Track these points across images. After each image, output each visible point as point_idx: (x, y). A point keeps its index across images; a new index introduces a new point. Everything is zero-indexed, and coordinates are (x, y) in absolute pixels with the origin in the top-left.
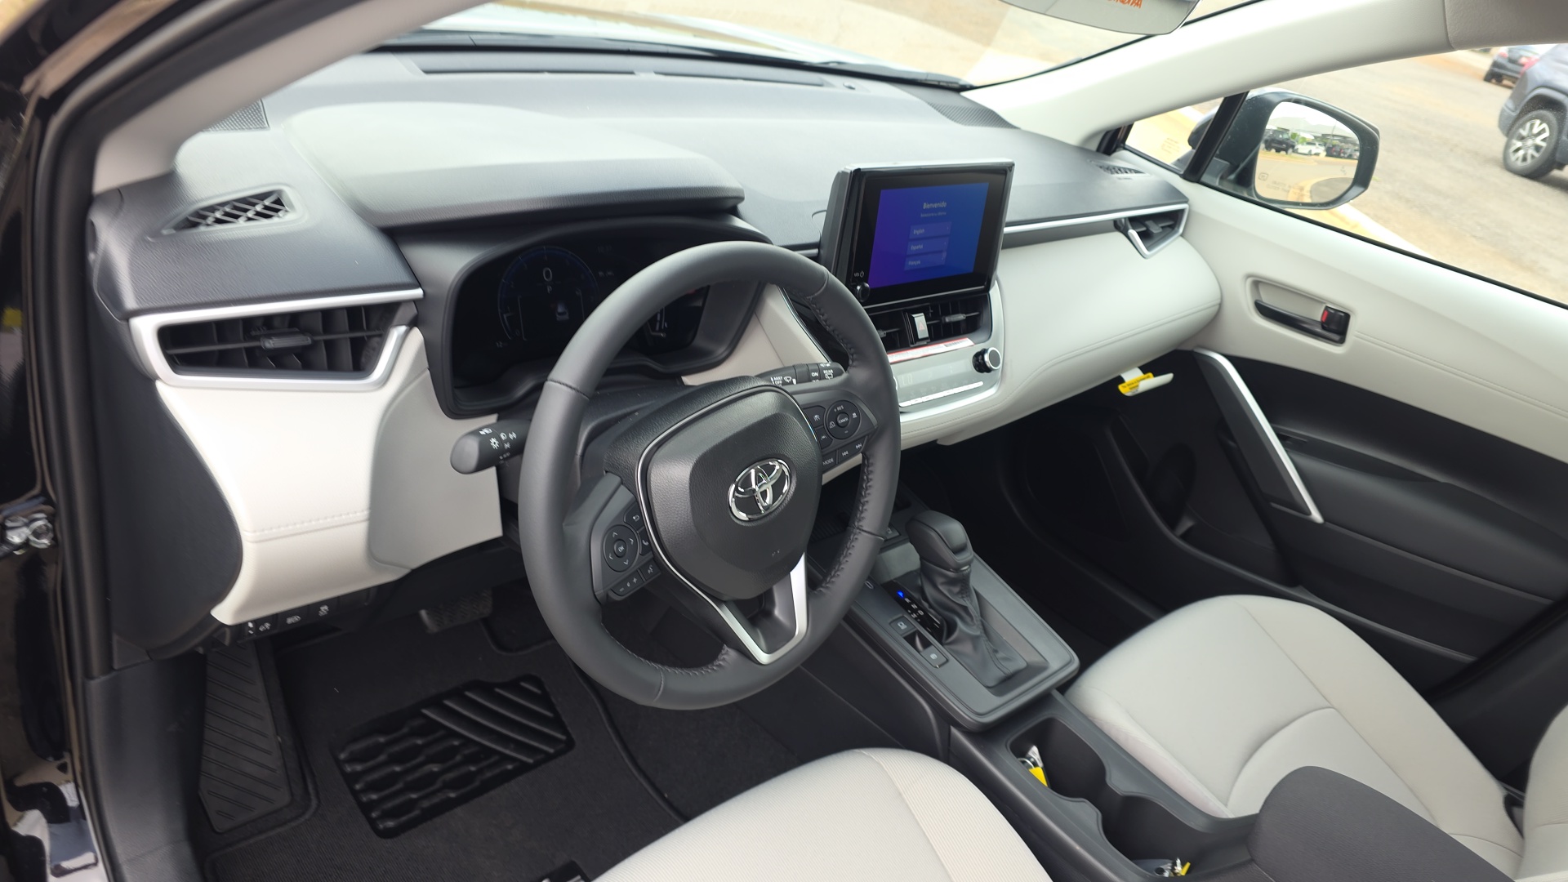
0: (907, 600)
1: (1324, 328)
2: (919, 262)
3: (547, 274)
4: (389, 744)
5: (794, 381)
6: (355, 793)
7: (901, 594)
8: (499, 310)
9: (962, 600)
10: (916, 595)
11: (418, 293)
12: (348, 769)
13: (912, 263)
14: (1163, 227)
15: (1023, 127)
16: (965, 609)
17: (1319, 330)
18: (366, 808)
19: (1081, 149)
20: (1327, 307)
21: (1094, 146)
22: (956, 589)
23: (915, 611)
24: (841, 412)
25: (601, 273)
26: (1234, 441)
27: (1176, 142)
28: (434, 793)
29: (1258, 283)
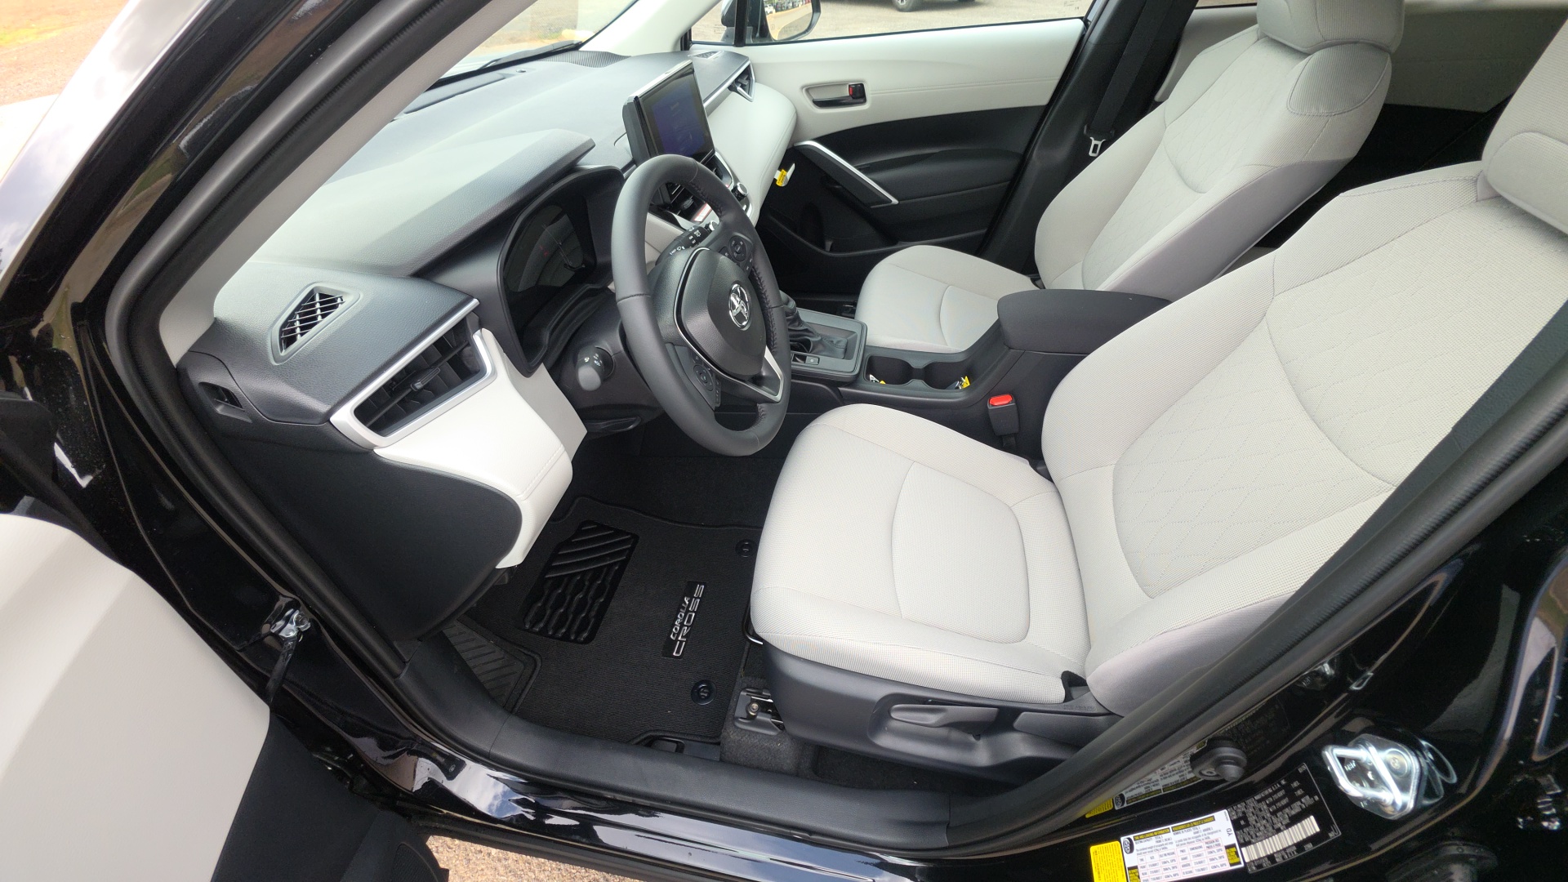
1: (850, 99)
4: (545, 604)
5: (683, 248)
6: (552, 637)
9: (803, 329)
11: (475, 302)
12: (537, 629)
14: (748, 80)
16: (807, 331)
17: (848, 101)
18: (566, 638)
19: (674, 52)
20: (849, 85)
21: (679, 48)
24: (735, 245)
26: (838, 184)
28: (592, 606)
29: (809, 89)
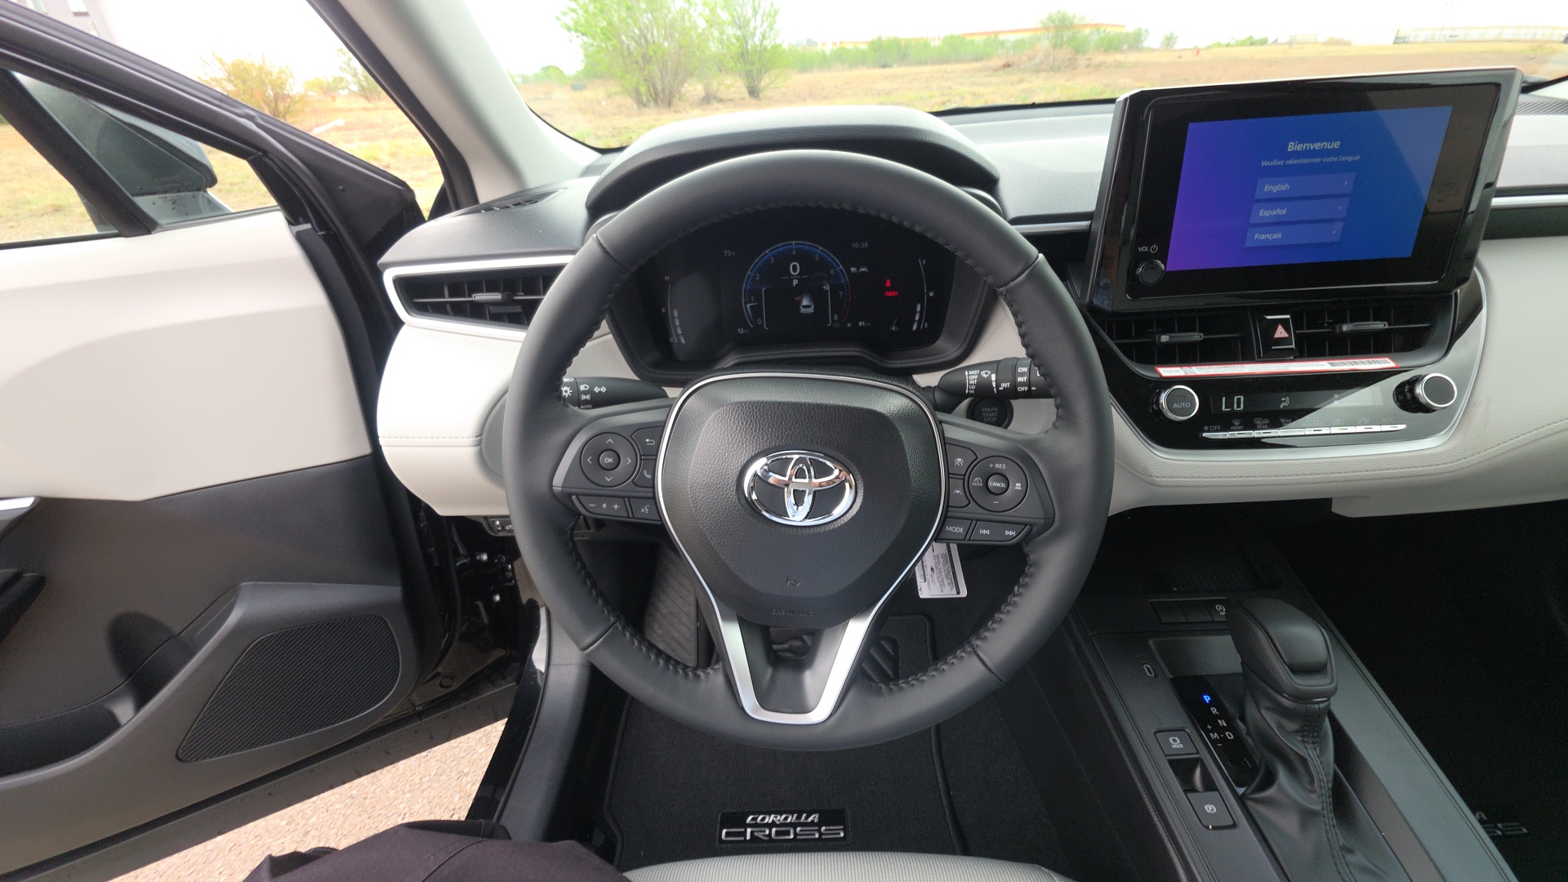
0: (1214, 711)
2: (1277, 236)
3: (795, 269)
7: (1207, 699)
8: (743, 300)
9: (1300, 745)
10: (1231, 708)
13: (1261, 237)
16: (1304, 761)
22: (1291, 726)
23: (1221, 730)
25: (853, 270)
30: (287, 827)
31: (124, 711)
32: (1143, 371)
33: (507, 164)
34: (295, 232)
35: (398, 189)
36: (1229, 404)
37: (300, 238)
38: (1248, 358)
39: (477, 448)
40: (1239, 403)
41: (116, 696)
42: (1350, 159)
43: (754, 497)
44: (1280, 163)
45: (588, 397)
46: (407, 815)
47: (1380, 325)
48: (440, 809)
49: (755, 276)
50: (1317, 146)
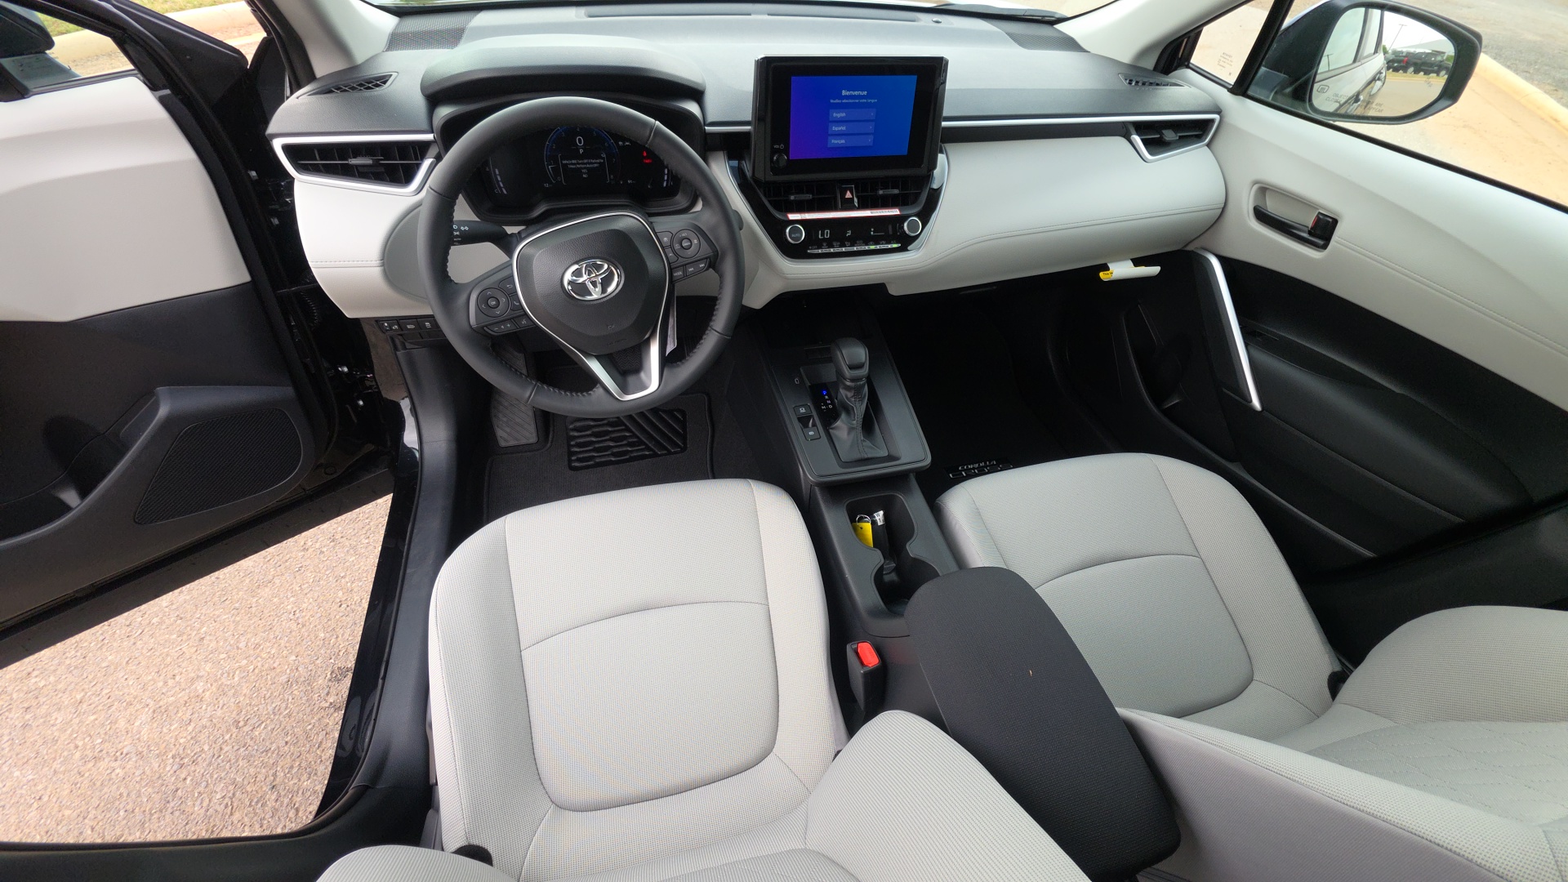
1: (1310, 233)
2: (843, 141)
3: (580, 141)
6: (569, 446)
8: (545, 163)
11: (430, 136)
12: (572, 434)
13: (836, 142)
14: (1180, 137)
15: (1093, 51)
17: (1305, 235)
18: (571, 454)
20: (1319, 213)
25: (620, 143)
27: (1230, 56)
28: (605, 455)
29: (1264, 190)
30: (180, 639)
31: (70, 497)
32: (778, 215)
33: (340, 46)
34: (157, 96)
35: (236, 57)
36: (823, 235)
37: (163, 101)
38: (836, 209)
39: (382, 268)
40: (827, 233)
41: (63, 485)
42: (873, 101)
43: (570, 288)
44: (840, 101)
45: (458, 233)
46: (297, 612)
47: (896, 191)
48: (327, 603)
49: (552, 146)
50: (856, 93)
